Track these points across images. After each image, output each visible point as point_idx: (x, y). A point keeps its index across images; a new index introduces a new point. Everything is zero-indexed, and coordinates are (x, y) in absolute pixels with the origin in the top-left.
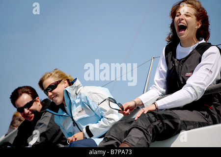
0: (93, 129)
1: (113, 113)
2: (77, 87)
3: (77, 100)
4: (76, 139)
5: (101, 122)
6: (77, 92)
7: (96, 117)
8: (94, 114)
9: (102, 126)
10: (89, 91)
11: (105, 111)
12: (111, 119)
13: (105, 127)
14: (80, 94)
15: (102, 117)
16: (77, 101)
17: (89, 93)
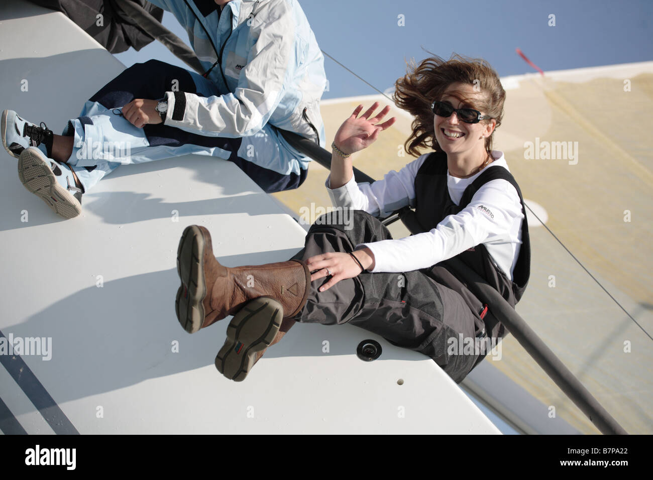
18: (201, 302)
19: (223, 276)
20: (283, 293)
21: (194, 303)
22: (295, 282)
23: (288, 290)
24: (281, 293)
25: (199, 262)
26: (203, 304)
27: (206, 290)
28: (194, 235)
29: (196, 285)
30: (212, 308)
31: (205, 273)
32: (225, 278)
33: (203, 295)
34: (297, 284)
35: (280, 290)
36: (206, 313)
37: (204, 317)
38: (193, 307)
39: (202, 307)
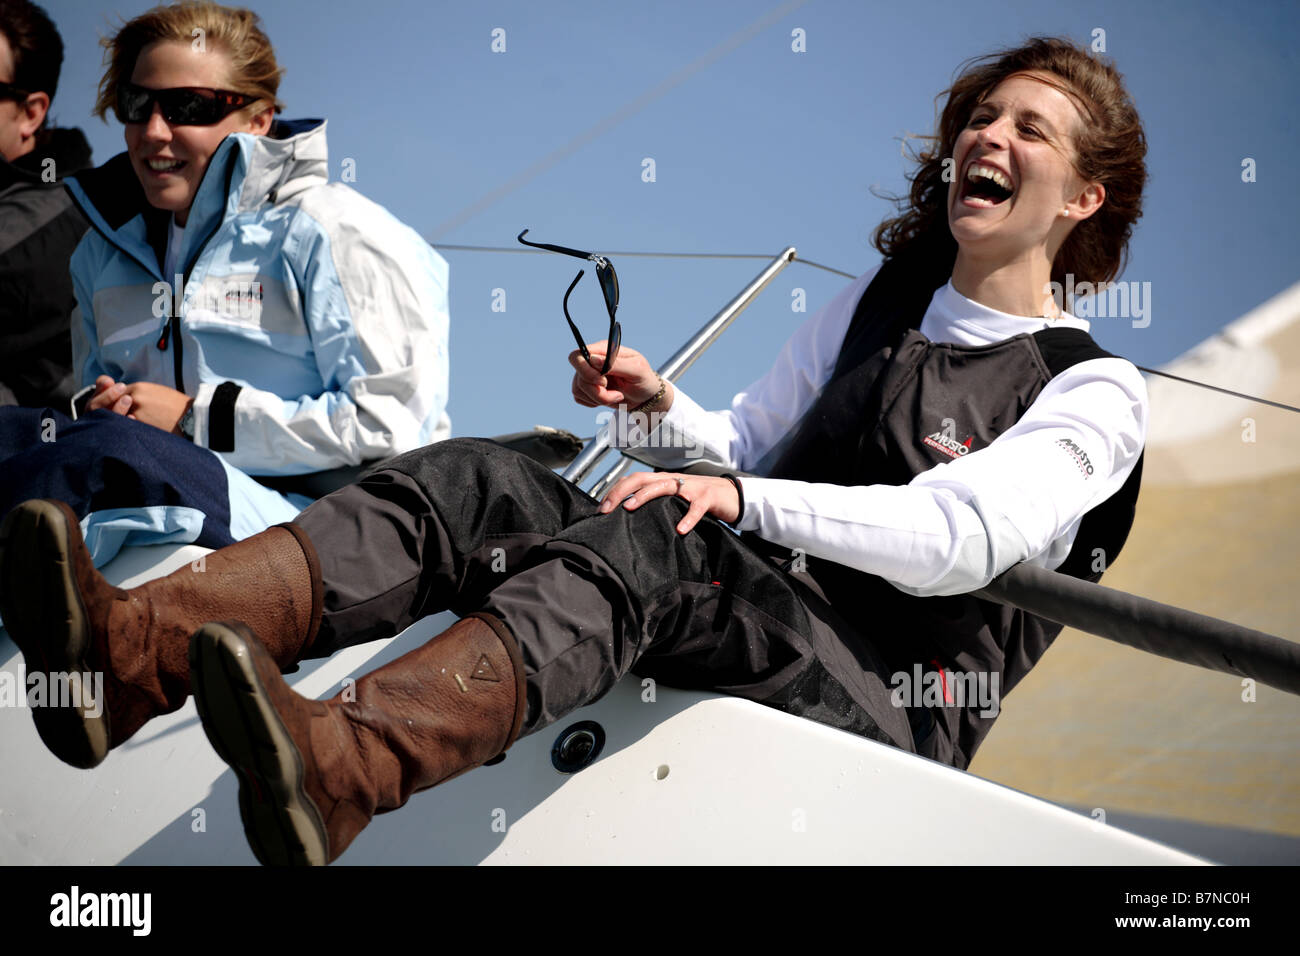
0: (252, 416)
1: (403, 400)
2: (298, 167)
3: (259, 228)
4: (135, 407)
5: (317, 410)
6: (282, 192)
7: (300, 370)
8: (299, 348)
9: (308, 429)
10: (348, 221)
11: (372, 366)
12: (375, 424)
13: (322, 445)
14: (294, 210)
15: (336, 387)
16: (256, 234)
17: (344, 228)
18: (301, 791)
19: (322, 715)
20: (465, 689)
21: (284, 798)
22: (479, 655)
23: (472, 677)
24: (462, 691)
25: (253, 691)
26: (307, 795)
27: (298, 753)
28: (217, 639)
29: (272, 748)
30: (330, 796)
31: (280, 712)
32: (324, 719)
33: (297, 769)
34: (484, 656)
35: (457, 686)
36: (323, 815)
37: (324, 825)
38: (290, 810)
39: (309, 803)
